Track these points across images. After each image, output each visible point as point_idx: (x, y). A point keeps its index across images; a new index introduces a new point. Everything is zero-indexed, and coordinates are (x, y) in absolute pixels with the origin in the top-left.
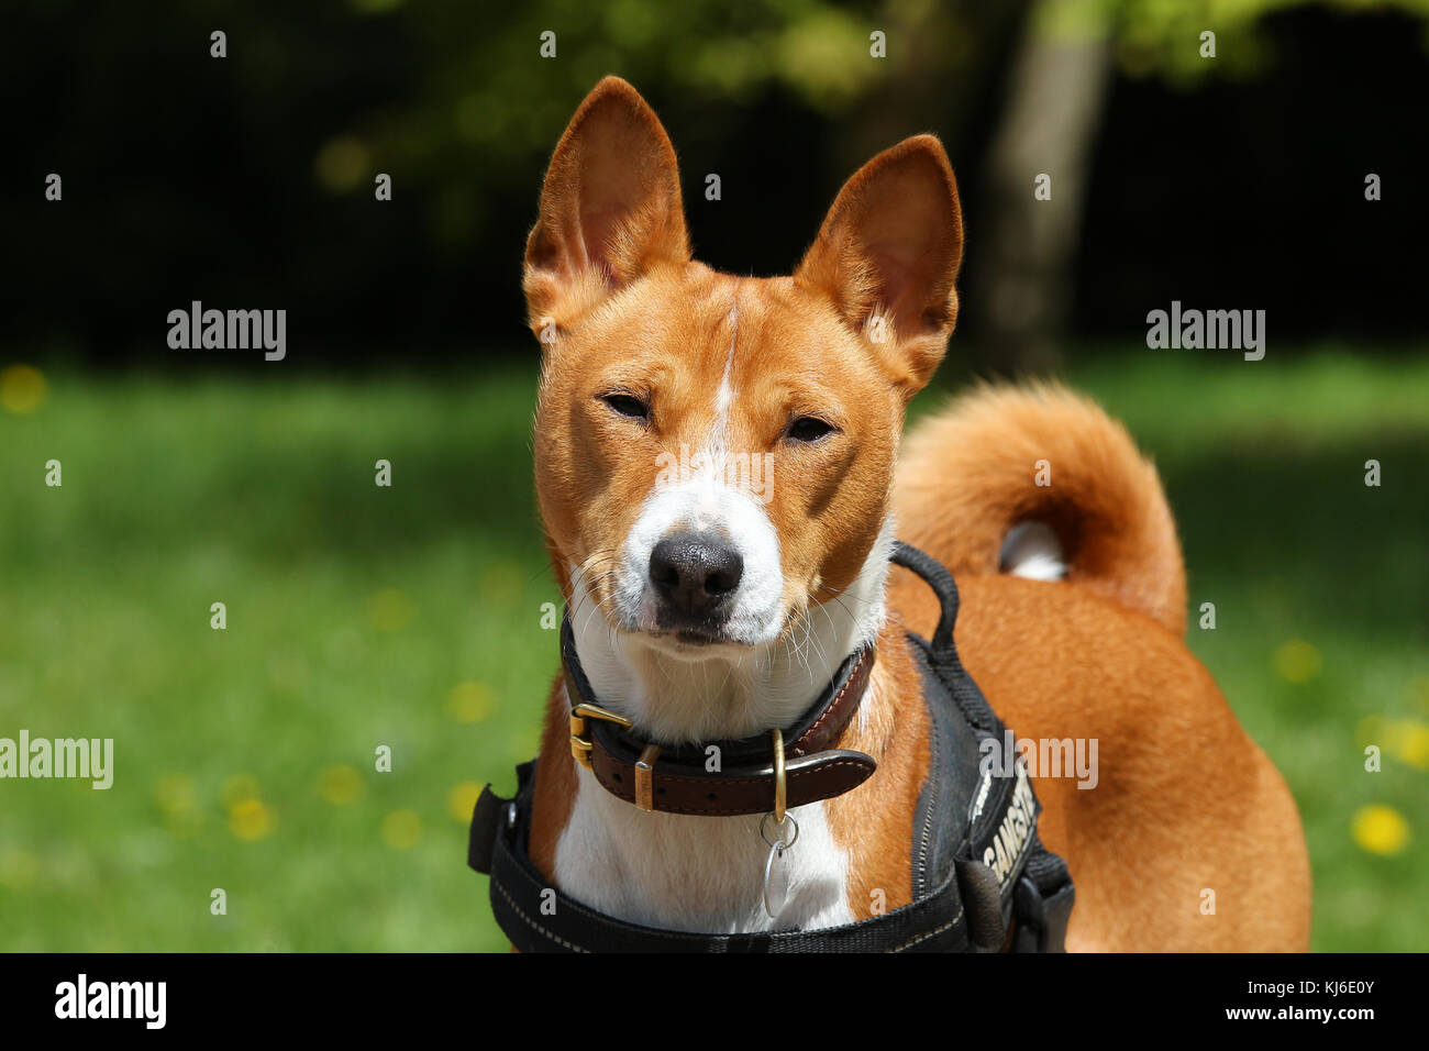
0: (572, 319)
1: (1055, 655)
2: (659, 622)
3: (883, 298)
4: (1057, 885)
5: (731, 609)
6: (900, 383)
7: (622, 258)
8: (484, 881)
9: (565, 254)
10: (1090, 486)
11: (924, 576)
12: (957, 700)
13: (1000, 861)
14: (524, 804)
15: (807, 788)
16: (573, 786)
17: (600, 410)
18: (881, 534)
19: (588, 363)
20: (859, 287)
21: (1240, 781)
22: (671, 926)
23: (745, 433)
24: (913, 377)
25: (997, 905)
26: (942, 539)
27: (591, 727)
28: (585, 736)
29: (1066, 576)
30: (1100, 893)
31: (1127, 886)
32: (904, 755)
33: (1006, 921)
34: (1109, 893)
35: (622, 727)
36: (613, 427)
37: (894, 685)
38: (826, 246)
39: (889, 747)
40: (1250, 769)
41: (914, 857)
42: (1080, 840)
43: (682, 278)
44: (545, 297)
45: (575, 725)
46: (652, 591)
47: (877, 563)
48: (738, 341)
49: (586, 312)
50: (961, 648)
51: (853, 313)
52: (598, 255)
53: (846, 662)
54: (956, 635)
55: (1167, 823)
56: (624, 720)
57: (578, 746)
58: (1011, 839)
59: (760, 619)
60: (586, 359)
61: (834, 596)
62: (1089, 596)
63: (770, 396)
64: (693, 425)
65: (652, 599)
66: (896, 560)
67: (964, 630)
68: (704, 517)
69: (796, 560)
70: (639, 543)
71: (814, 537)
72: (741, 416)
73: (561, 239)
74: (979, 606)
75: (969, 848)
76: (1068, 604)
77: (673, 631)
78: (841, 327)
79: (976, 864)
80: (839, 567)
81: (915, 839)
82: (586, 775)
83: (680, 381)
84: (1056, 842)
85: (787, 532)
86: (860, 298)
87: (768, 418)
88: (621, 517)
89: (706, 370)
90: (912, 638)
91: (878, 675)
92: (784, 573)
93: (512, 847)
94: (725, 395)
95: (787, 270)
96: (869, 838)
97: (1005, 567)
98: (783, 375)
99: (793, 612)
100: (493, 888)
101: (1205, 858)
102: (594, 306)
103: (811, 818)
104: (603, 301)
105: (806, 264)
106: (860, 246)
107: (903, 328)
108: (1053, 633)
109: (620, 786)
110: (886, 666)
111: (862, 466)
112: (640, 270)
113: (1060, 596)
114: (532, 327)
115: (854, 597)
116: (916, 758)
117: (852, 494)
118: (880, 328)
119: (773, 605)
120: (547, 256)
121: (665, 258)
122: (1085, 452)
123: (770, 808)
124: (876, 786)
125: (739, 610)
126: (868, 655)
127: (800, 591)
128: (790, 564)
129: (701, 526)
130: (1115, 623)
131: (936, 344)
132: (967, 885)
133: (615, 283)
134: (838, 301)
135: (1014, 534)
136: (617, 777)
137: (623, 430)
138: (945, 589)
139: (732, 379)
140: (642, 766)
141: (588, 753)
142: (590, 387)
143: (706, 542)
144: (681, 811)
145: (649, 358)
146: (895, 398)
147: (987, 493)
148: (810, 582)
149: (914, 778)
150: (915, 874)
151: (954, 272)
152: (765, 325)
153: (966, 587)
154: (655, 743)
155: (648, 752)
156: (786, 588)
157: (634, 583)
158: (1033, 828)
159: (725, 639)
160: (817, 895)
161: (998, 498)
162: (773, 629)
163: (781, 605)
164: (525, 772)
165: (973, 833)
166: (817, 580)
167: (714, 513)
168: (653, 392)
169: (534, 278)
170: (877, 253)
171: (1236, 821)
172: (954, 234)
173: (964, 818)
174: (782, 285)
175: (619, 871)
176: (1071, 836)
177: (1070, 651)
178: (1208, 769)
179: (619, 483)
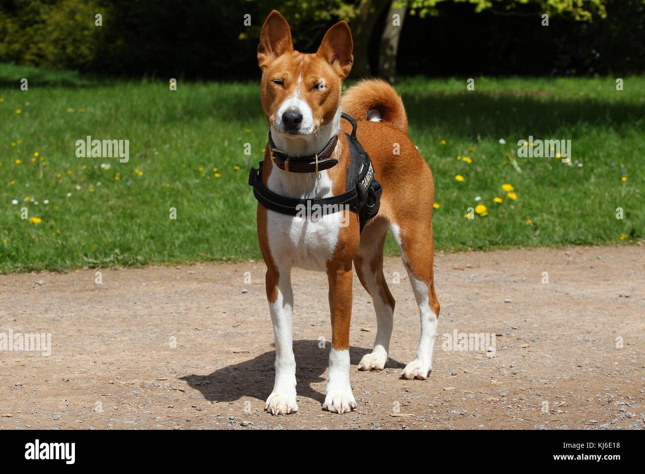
0: (268, 64)
1: (379, 138)
2: (284, 130)
3: (337, 57)
4: (378, 188)
5: (300, 127)
6: (341, 76)
7: (279, 49)
8: (252, 187)
9: (266, 50)
10: (387, 101)
11: (349, 121)
12: (356, 148)
13: (366, 183)
14: (261, 170)
15: (323, 167)
16: (271, 167)
17: (273, 84)
18: (338, 110)
19: (271, 73)
20: (331, 55)
21: (419, 166)
22: (293, 198)
23: (304, 88)
24: (344, 75)
25: (365, 193)
26: (354, 113)
27: (275, 154)
28: (274, 156)
29: (381, 121)
30: (387, 190)
31: (394, 189)
32: (344, 160)
33: (367, 196)
34: (390, 190)
35: (282, 154)
36: (276, 87)
37: (342, 144)
38: (323, 46)
39: (341, 158)
40: (422, 163)
41: (346, 182)
42: (383, 178)
43: (291, 55)
44: (262, 59)
45: (272, 153)
46: (282, 124)
47: (337, 117)
48: (303, 68)
49: (271, 62)
50: (358, 137)
51: (330, 60)
52: (274, 50)
53: (331, 139)
54: (356, 134)
55: (403, 175)
56: (282, 152)
57: (272, 158)
58: (368, 178)
59: (307, 129)
60: (270, 73)
61: (327, 124)
62: (386, 125)
63: (310, 80)
64: (293, 86)
65: (282, 125)
66: (342, 117)
67: (359, 133)
68: (294, 107)
69: (317, 116)
70: (280, 113)
71: (321, 110)
72: (303, 84)
73: (265, 46)
74: (362, 128)
75: (358, 180)
76: (382, 127)
77: (288, 132)
78: (327, 64)
79: (360, 184)
80: (328, 117)
81: (347, 178)
82: (274, 164)
83: (290, 77)
84: (378, 178)
85: (314, 109)
86: (331, 57)
87: (309, 85)
88: (277, 108)
89: (296, 74)
90: (346, 134)
91: (339, 142)
92: (313, 118)
93: (258, 180)
94: (300, 80)
95: (315, 52)
96: (337, 178)
97: (368, 119)
98: (313, 75)
99: (316, 128)
100: (254, 189)
101: (411, 183)
102: (272, 61)
103: (324, 173)
104: (274, 60)
105: (319, 49)
106: (331, 46)
107: (342, 64)
108: (378, 133)
109: (282, 167)
110: (340, 140)
111: (332, 94)
112: (282, 53)
113: (380, 126)
114: (260, 66)
115: (332, 124)
116: (347, 160)
117: (330, 101)
118: (337, 65)
119: (310, 126)
120: (262, 50)
121: (288, 50)
122: (386, 94)
123: (315, 171)
124: (338, 167)
125: (302, 127)
126: (336, 137)
127: (318, 122)
128: (315, 116)
129: (293, 109)
130: (392, 131)
131: (349, 67)
132: (358, 188)
133: (277, 55)
134: (326, 58)
135: (370, 112)
136: (281, 165)
137: (278, 87)
138: (354, 123)
139: (302, 76)
140: (286, 162)
141: (275, 159)
142: (271, 79)
143: (294, 112)
144: (295, 172)
145: (283, 72)
146: (340, 79)
147: (364, 103)
148: (320, 121)
149: (347, 165)
150: (346, 185)
151: (352, 51)
152: (309, 64)
153: (359, 123)
154: (289, 157)
155: (288, 159)
156: (314, 122)
157: (279, 121)
158: (373, 176)
159: (299, 134)
160: (325, 190)
161: (366, 104)
162: (311, 131)
163: (313, 126)
164: (261, 164)
165: (360, 177)
166: (322, 120)
167: (296, 106)
168: (284, 79)
169: (260, 55)
170: (335, 48)
171: (418, 175)
172: (351, 43)
173: (358, 174)
174: (314, 55)
175: (281, 185)
176: (381, 178)
177: (382, 137)
178: (412, 163)
179: (277, 99)
